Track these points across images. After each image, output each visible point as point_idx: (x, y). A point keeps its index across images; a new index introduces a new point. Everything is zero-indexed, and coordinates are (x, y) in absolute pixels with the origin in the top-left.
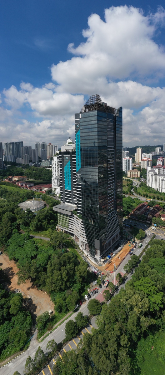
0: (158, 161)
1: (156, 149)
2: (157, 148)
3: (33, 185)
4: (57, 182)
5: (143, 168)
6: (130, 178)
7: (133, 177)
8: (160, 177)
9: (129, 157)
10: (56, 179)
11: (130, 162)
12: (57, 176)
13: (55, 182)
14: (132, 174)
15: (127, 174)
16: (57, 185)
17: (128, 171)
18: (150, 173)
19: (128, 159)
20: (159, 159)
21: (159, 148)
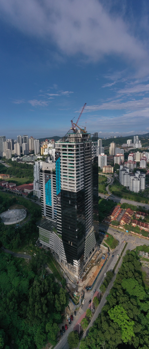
0: (129, 156)
1: (127, 141)
2: (129, 140)
3: (15, 185)
4: (38, 185)
5: (116, 163)
6: (105, 173)
7: (108, 172)
8: (131, 177)
9: (104, 154)
10: (37, 182)
11: (105, 158)
12: (38, 179)
13: (37, 185)
14: (106, 170)
15: (102, 170)
16: (38, 188)
17: (103, 167)
18: (122, 172)
19: (103, 156)
20: (130, 154)
21: (130, 140)
